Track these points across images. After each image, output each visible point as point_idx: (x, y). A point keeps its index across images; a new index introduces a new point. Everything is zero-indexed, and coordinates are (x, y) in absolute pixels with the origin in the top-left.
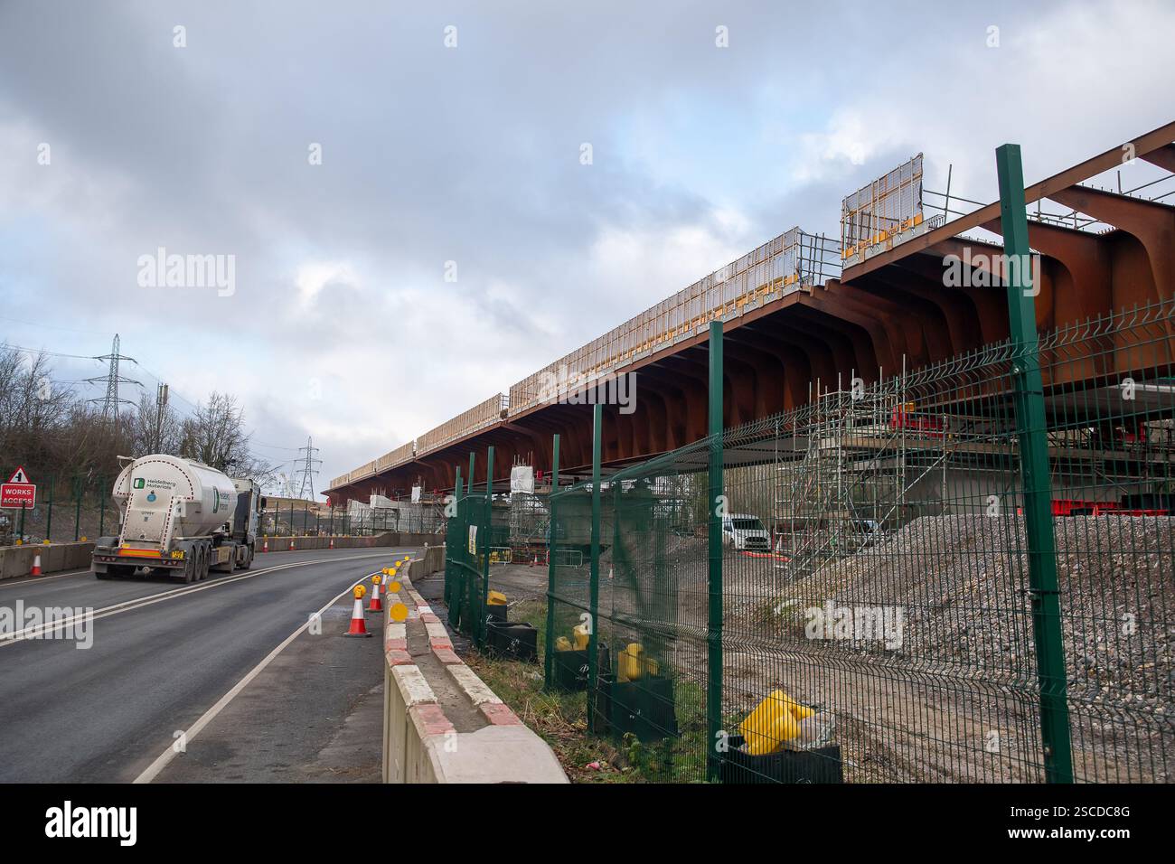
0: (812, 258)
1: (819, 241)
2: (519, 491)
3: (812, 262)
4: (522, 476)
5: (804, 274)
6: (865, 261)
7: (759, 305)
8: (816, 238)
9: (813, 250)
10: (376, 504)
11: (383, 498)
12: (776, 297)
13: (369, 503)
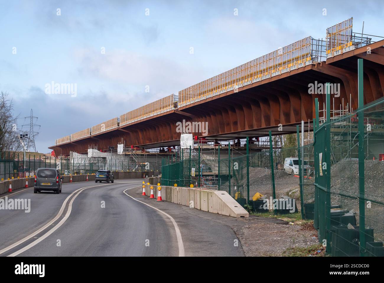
0: (317, 50)
1: (320, 42)
2: (185, 147)
3: (317, 52)
4: (187, 139)
5: (313, 57)
6: (334, 57)
7: (296, 68)
8: (319, 41)
9: (317, 46)
10: (92, 155)
11: (96, 151)
12: (303, 66)
13: (87, 153)
